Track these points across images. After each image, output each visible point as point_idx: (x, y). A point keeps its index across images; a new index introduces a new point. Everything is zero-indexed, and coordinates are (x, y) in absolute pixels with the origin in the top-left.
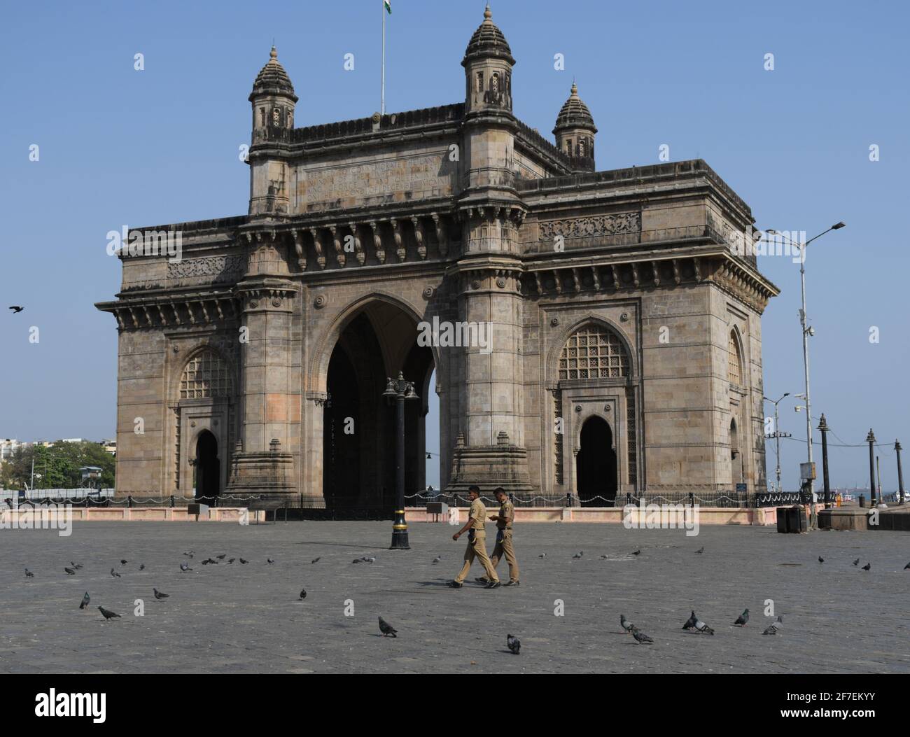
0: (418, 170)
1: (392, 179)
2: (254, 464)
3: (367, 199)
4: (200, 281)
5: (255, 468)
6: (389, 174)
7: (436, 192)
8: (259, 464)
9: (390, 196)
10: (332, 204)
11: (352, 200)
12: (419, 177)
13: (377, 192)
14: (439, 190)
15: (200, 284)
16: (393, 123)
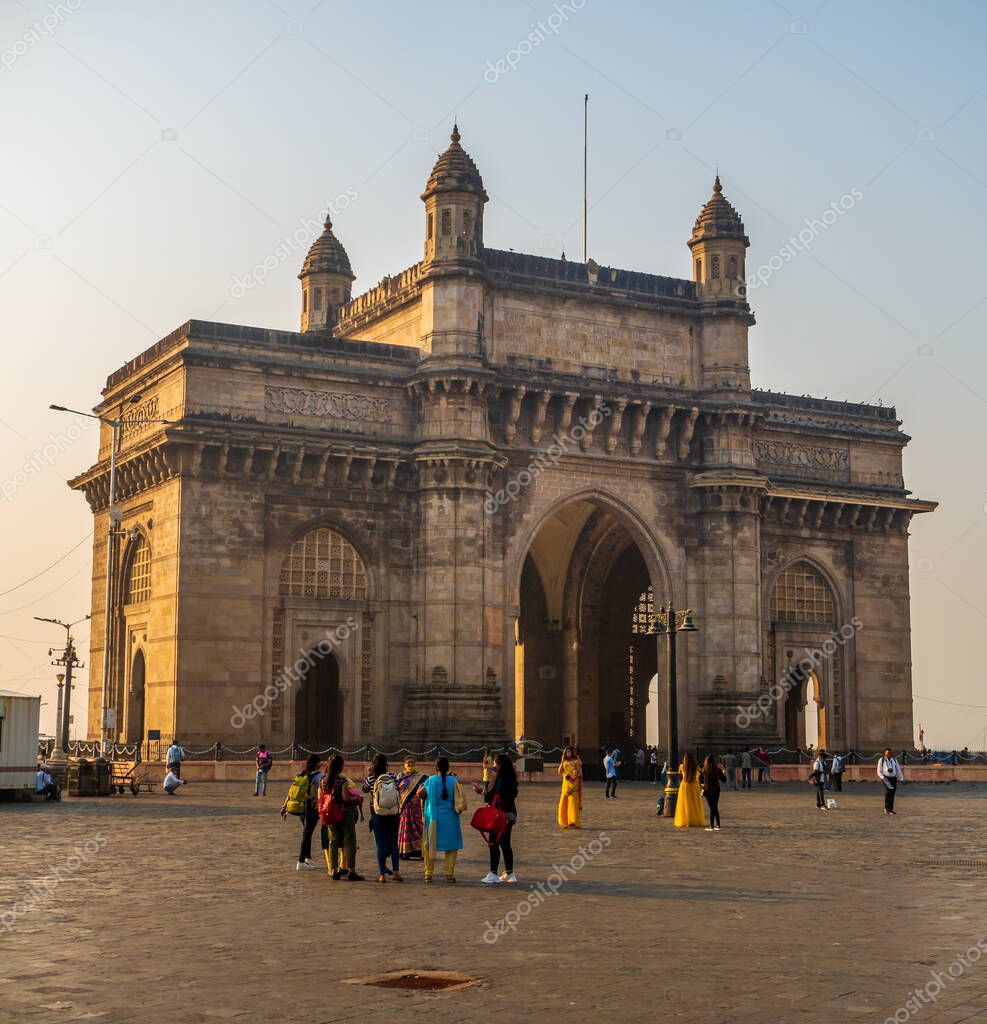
0: (645, 347)
1: (614, 350)
2: (475, 702)
3: (586, 368)
4: (323, 425)
5: (478, 707)
6: (610, 343)
7: (667, 380)
8: (483, 703)
9: (614, 371)
10: (540, 362)
11: (567, 364)
12: (646, 356)
13: (597, 361)
14: (671, 379)
15: (323, 430)
16: (613, 279)
